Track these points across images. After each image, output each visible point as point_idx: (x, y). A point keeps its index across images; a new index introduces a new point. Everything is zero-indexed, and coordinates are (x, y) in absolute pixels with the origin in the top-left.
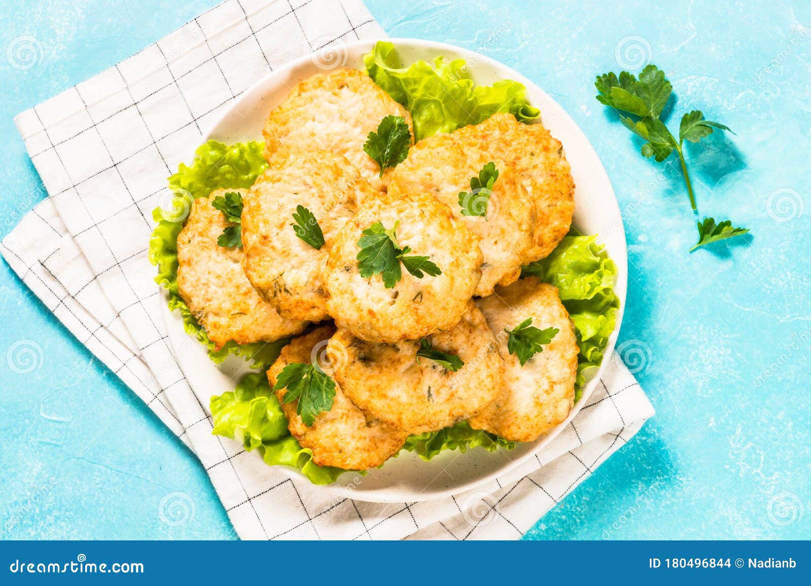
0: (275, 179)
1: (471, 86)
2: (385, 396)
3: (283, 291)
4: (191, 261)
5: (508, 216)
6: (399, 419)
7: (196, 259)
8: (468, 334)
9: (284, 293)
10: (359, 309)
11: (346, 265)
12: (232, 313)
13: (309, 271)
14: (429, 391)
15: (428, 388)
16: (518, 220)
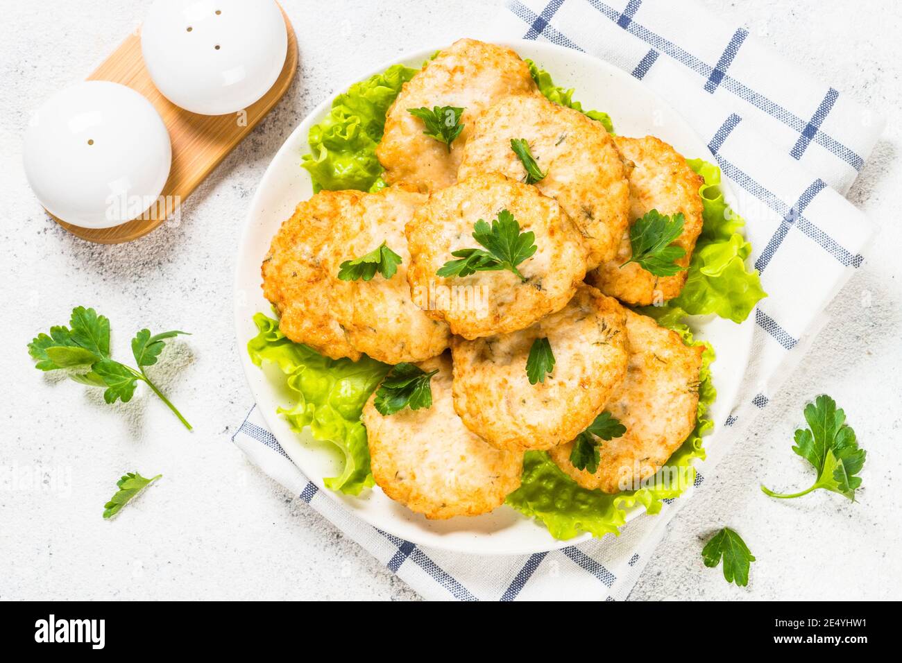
0: (532, 431)
1: (296, 376)
2: (600, 170)
3: (607, 329)
4: (661, 440)
5: (365, 228)
6: (605, 143)
7: (656, 439)
8: (485, 163)
9: (609, 326)
10: (559, 245)
11: (537, 291)
12: (665, 365)
13: (571, 327)
14: (559, 143)
15: (559, 146)
16: (360, 219)
